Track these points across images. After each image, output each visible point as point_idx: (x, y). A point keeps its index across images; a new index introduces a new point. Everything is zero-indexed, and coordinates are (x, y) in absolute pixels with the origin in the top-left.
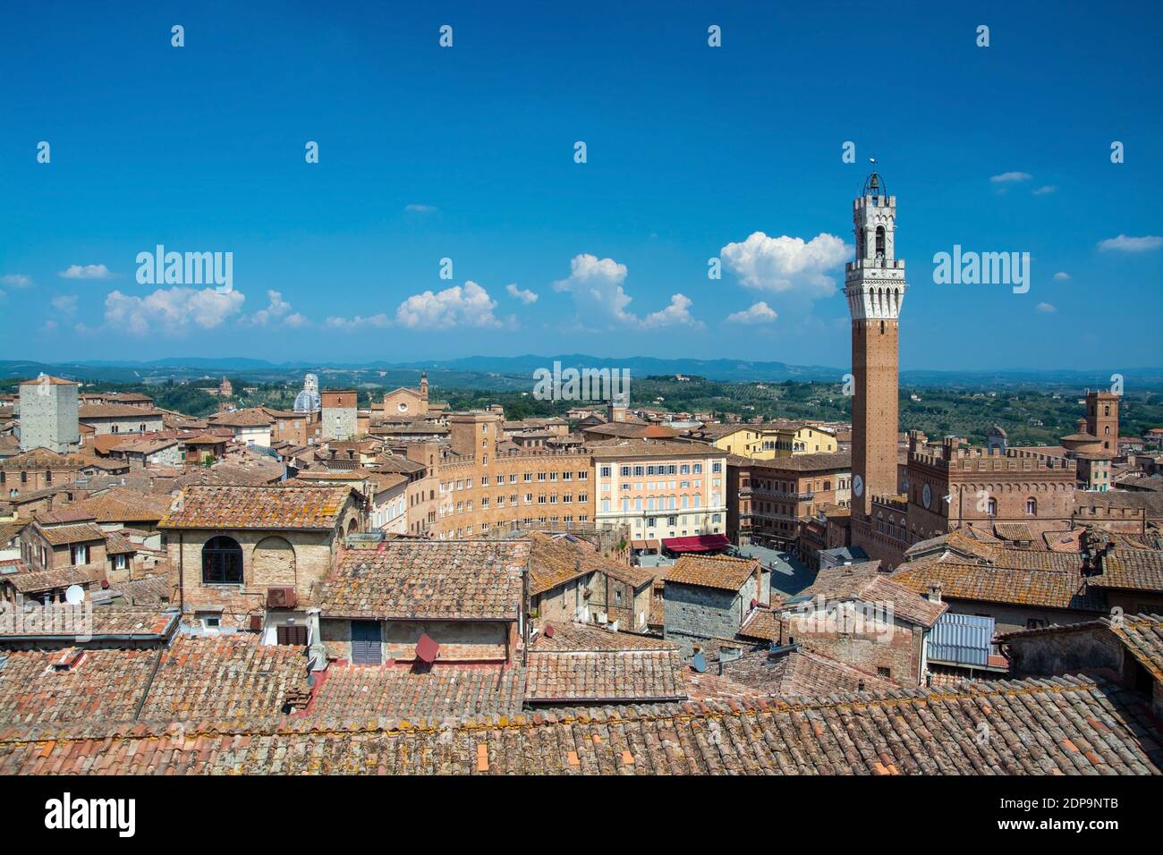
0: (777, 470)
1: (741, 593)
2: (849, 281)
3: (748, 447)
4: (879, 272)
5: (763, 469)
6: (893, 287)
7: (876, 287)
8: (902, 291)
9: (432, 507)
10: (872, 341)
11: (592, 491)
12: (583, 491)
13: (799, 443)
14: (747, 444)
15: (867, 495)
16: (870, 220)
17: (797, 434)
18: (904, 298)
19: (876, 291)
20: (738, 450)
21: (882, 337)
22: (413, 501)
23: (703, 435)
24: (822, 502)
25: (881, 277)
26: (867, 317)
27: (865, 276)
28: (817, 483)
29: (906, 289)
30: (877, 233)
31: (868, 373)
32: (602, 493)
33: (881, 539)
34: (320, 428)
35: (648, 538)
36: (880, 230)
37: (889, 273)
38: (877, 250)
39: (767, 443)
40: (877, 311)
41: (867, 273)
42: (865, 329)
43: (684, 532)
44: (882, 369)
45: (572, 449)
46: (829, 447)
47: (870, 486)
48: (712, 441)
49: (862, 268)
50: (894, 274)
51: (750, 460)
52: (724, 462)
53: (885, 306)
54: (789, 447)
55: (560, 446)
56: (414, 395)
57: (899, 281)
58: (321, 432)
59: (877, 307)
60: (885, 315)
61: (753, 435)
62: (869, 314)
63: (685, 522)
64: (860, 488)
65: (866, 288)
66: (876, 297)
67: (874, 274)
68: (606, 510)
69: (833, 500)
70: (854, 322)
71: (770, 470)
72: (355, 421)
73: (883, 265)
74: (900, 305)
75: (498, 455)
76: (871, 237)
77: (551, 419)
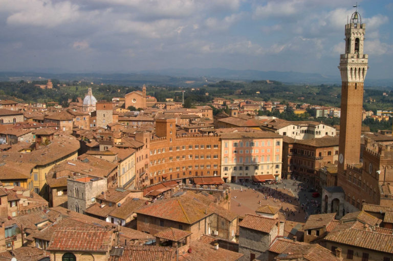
0: (306, 146)
1: (270, 234)
2: (341, 64)
3: (293, 133)
4: (355, 60)
5: (299, 144)
6: (362, 67)
7: (354, 67)
8: (366, 69)
9: (146, 162)
10: (351, 93)
11: (219, 154)
12: (215, 153)
13: (318, 131)
14: (294, 132)
15: (345, 163)
16: (352, 35)
17: (317, 126)
18: (367, 72)
19: (354, 69)
20: (289, 134)
21: (356, 90)
22: (138, 160)
23: (273, 126)
24: (326, 161)
25: (356, 62)
26: (349, 81)
27: (349, 62)
28: (324, 152)
29: (368, 68)
30: (356, 41)
31: (348, 107)
32: (225, 155)
33: (350, 184)
34: (96, 119)
35: (245, 175)
36: (357, 40)
37: (360, 61)
38: (355, 49)
39: (303, 130)
40: (354, 79)
41: (350, 61)
42: (347, 86)
43: (262, 173)
44: (355, 105)
45: (211, 134)
46: (333, 133)
47: (347, 159)
48: (276, 130)
49: (347, 58)
50: (363, 61)
51: (294, 140)
52: (281, 141)
53: (357, 76)
54: (313, 133)
55: (205, 132)
56: (139, 95)
57: (365, 64)
58: (96, 121)
59: (354, 76)
60: (358, 80)
61: (296, 127)
62: (350, 80)
63: (262, 168)
64: (342, 160)
65: (349, 67)
66: (353, 72)
67: (353, 61)
68: (226, 162)
69: (332, 159)
70: (343, 82)
71: (303, 145)
72: (112, 116)
73: (358, 57)
74: (365, 76)
75: (177, 137)
76: (353, 43)
77: (204, 107)
